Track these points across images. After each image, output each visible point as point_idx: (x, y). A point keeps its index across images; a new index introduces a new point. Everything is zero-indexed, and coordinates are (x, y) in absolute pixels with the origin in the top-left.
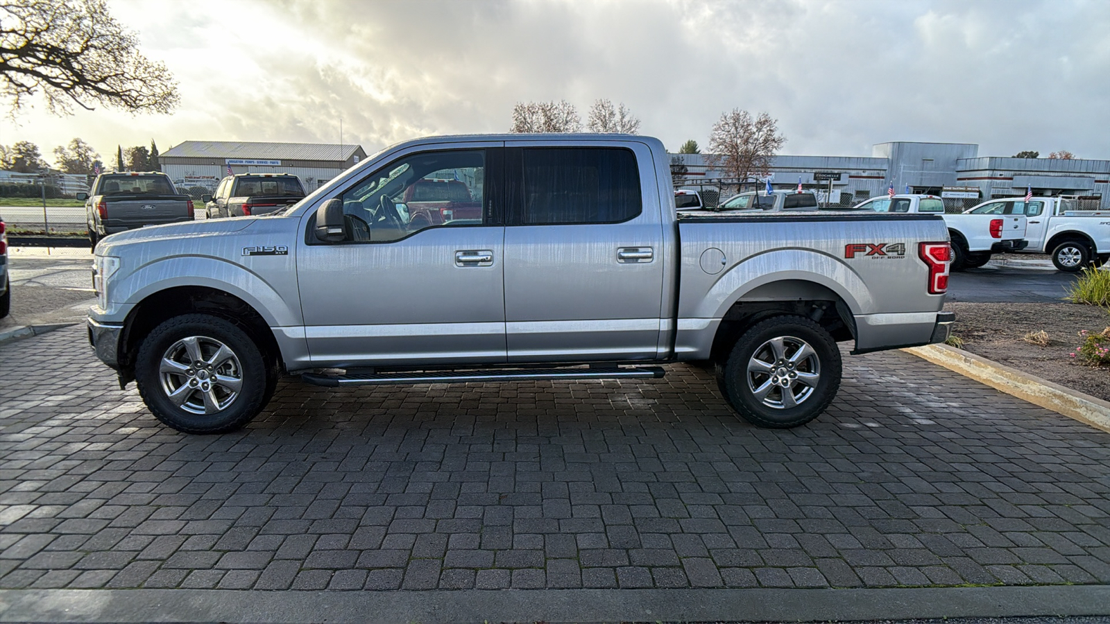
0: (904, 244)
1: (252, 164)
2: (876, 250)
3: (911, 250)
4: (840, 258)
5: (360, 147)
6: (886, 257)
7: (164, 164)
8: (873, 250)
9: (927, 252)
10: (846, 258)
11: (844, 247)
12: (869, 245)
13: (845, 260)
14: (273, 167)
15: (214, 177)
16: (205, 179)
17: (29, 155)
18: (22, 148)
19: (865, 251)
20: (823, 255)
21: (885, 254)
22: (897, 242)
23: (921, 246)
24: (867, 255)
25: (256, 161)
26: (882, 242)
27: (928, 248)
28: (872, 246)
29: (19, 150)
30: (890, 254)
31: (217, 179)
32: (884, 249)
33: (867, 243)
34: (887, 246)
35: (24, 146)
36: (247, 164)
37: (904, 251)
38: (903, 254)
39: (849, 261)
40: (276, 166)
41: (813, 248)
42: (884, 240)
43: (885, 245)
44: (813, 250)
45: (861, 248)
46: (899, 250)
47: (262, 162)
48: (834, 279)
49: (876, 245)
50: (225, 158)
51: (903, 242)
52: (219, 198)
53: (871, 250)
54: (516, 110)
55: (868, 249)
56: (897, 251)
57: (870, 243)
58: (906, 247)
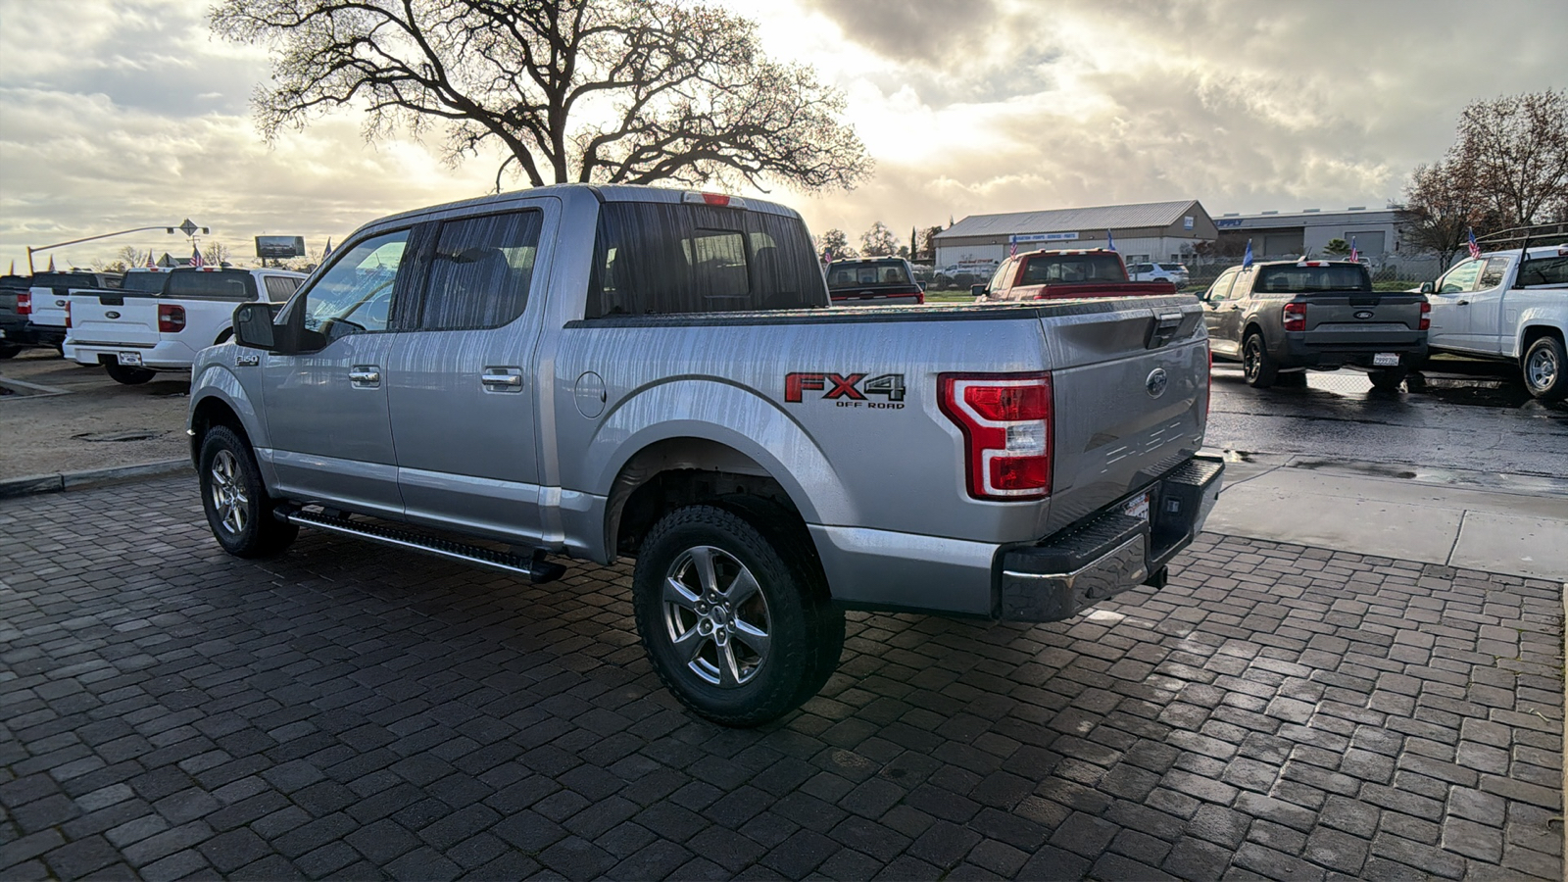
0: (902, 376)
1: (1042, 240)
2: (844, 388)
3: (922, 388)
4: (778, 402)
5: (1197, 203)
6: (865, 403)
7: (940, 247)
8: (837, 386)
9: (960, 400)
10: (786, 401)
11: (783, 378)
12: (829, 375)
13: (785, 405)
14: (1067, 241)
15: (991, 261)
16: (982, 263)
17: (837, 244)
18: (831, 237)
19: (823, 389)
20: (748, 393)
21: (865, 399)
22: (887, 372)
23: (945, 380)
24: (826, 397)
25: (1046, 235)
26: (856, 372)
27: (960, 388)
28: (835, 377)
29: (829, 239)
30: (872, 398)
31: (996, 262)
32: (860, 387)
33: (826, 371)
34: (866, 379)
35: (833, 234)
36: (1035, 240)
37: (903, 392)
38: (902, 400)
39: (789, 406)
40: (1071, 241)
41: (730, 378)
42: (861, 366)
43: (862, 376)
44: (731, 383)
45: (815, 381)
46: (892, 390)
47: (1054, 236)
48: (762, 444)
49: (844, 376)
50: (1009, 235)
51: (900, 372)
52: (995, 289)
53: (833, 386)
54: (1466, 113)
55: (829, 385)
56: (888, 392)
57: (832, 371)
58: (906, 383)
